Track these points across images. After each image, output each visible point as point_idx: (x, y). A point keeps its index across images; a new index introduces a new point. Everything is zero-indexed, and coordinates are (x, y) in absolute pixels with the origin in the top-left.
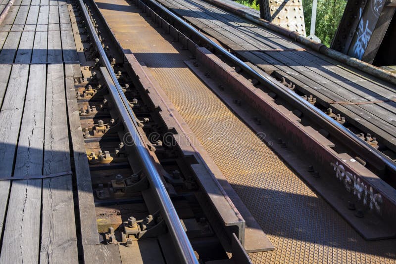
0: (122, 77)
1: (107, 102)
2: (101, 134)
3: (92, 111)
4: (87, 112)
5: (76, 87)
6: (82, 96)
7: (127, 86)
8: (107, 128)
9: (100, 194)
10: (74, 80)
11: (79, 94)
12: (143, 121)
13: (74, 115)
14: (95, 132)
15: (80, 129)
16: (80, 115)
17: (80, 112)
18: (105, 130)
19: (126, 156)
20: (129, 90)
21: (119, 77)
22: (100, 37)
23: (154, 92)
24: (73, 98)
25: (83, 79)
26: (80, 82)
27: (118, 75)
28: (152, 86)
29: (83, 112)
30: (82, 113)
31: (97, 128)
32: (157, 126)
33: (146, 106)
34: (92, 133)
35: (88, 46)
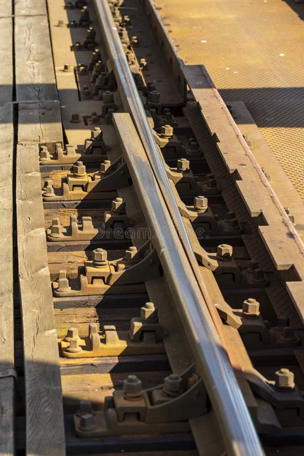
0: (175, 140)
1: (123, 205)
2: (100, 286)
3: (81, 229)
4: (69, 231)
5: (45, 169)
6: (59, 191)
7: (185, 164)
8: (116, 269)
9: (83, 423)
10: (41, 149)
11: (50, 186)
12: (215, 254)
13: (32, 237)
14: (84, 279)
15: (46, 272)
16: (48, 240)
17: (49, 232)
18: (111, 275)
19: (159, 340)
20: (190, 175)
21: (166, 141)
22: (125, 32)
23: (253, 176)
24: (33, 197)
25: (65, 149)
26: (55, 156)
27: (162, 137)
28: (251, 161)
29: (56, 231)
30: (55, 235)
31: (90, 269)
32: (255, 266)
33: (233, 216)
34: (75, 284)
35: (88, 57)
